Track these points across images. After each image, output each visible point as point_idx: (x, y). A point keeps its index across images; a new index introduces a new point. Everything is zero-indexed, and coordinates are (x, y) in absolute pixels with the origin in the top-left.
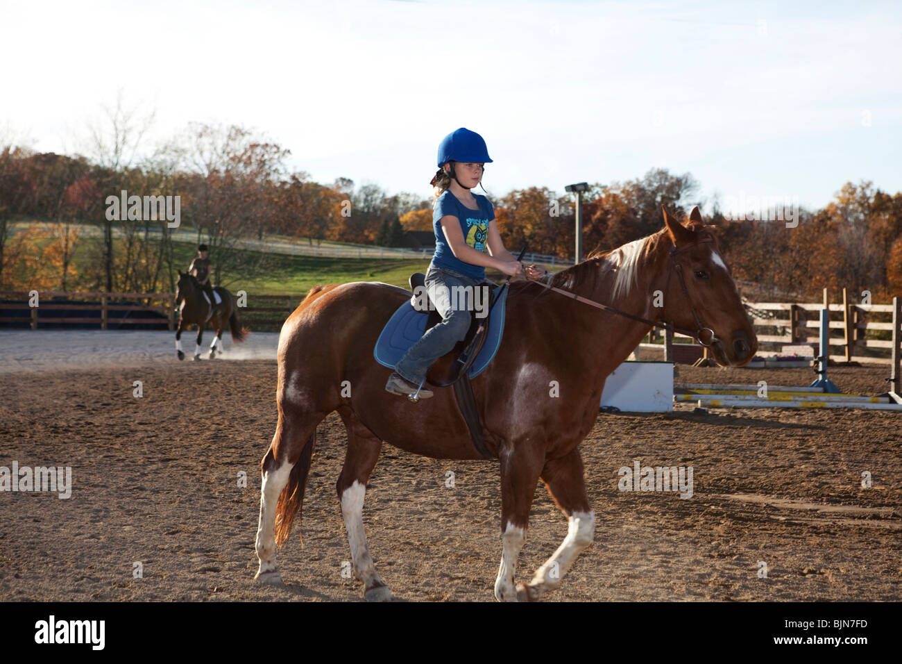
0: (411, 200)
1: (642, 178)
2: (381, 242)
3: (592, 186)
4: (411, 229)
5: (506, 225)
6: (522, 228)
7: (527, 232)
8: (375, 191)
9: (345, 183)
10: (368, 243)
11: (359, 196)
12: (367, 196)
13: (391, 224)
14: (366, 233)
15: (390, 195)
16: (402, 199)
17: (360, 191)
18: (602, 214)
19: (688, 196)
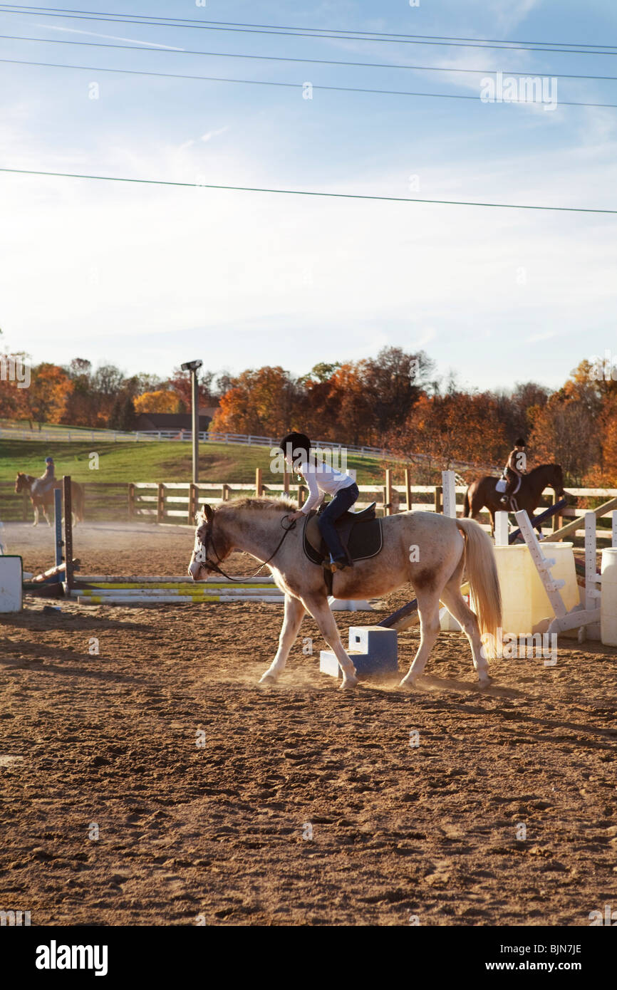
0: (151, 381)
1: (375, 358)
2: (113, 426)
3: (332, 366)
4: (145, 411)
5: (239, 405)
6: (255, 409)
7: (261, 413)
8: (112, 373)
9: (82, 364)
10: (100, 426)
11: (97, 378)
12: (105, 377)
13: (123, 406)
14: (99, 416)
15: (129, 376)
16: (142, 380)
17: (98, 373)
18: (335, 394)
19: (423, 374)
